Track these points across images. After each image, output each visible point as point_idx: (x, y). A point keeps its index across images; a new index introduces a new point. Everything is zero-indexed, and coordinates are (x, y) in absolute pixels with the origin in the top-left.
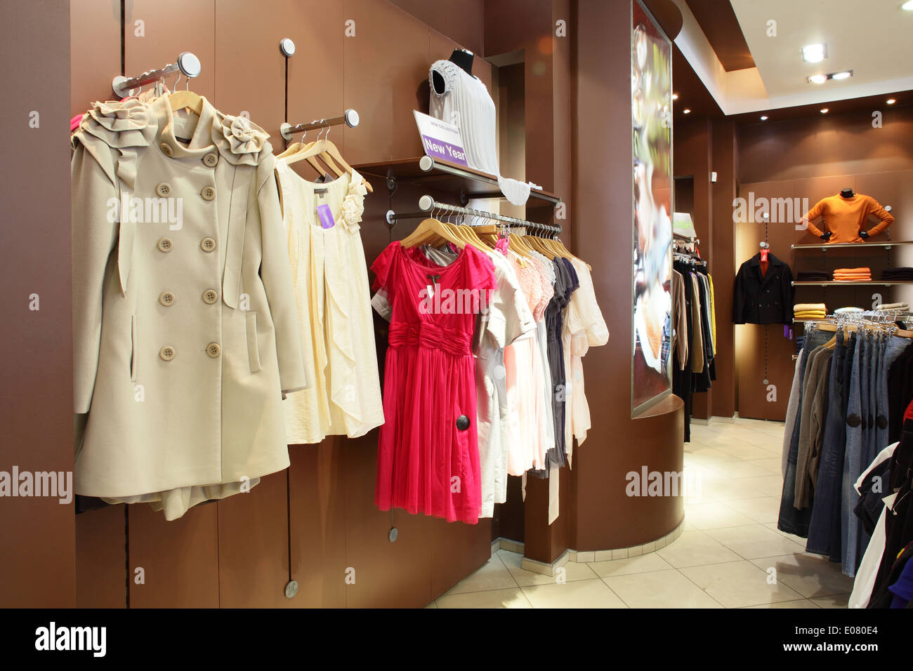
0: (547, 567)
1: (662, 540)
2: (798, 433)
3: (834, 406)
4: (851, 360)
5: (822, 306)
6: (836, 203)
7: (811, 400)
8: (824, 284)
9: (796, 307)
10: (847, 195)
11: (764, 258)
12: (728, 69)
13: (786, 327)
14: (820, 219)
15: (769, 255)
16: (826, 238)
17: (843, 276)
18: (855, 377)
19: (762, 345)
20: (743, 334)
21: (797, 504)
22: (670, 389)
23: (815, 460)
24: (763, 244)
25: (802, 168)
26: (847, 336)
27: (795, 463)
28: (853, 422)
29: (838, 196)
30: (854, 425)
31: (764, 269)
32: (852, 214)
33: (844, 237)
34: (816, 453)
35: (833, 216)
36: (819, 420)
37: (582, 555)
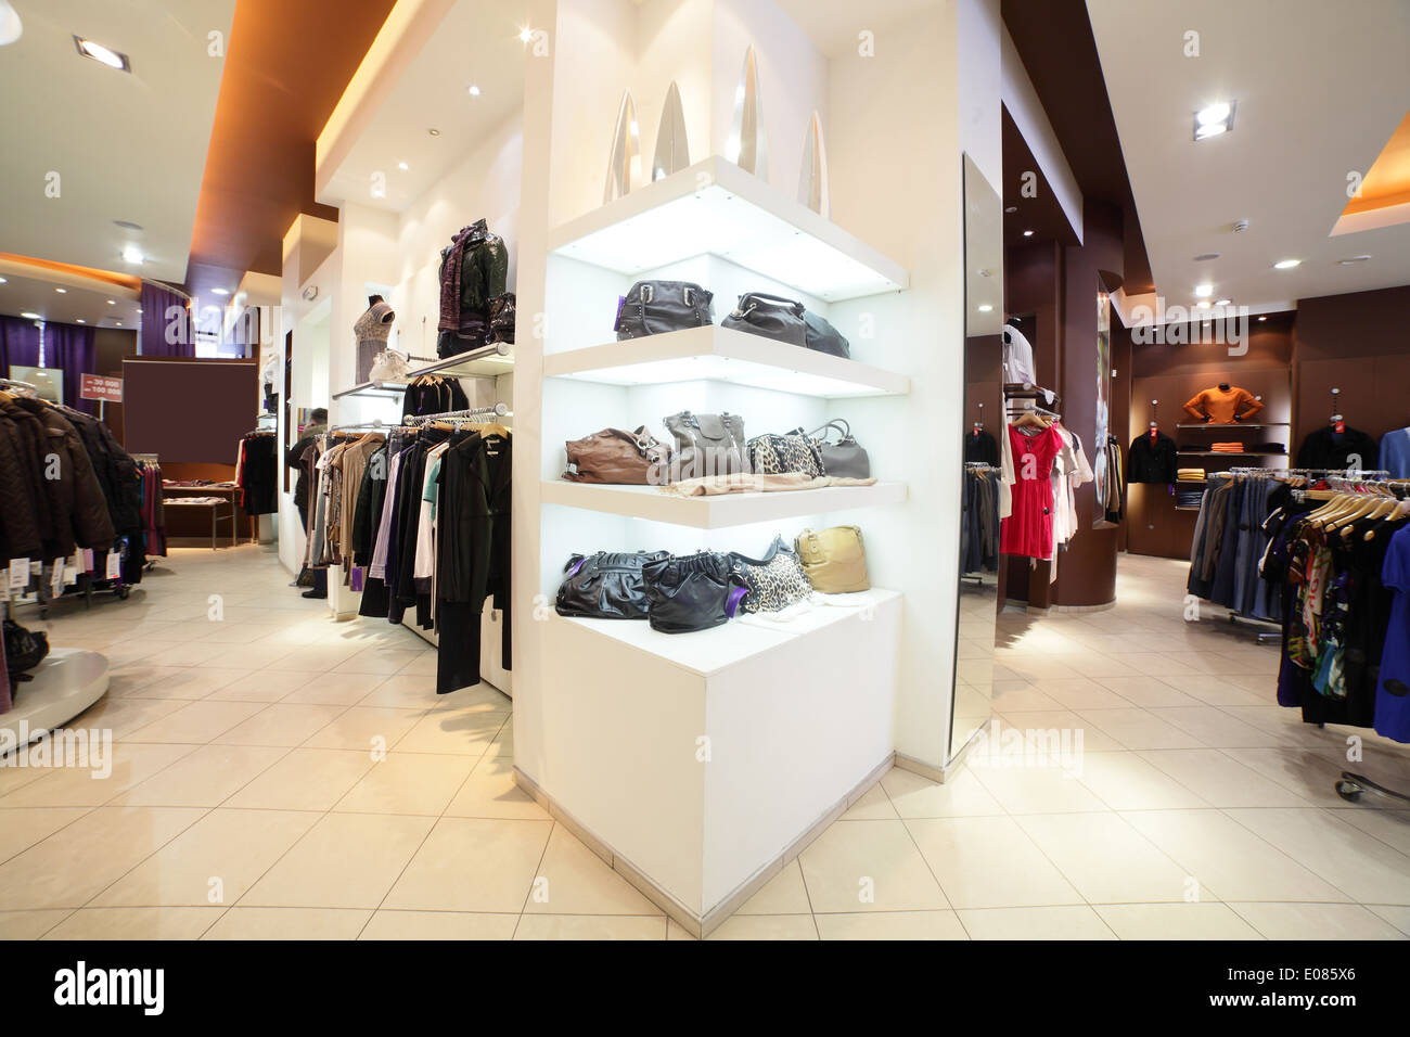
0: (1044, 611)
1: (1106, 605)
2: (1205, 541)
3: (1231, 519)
4: (1243, 493)
5: (1202, 470)
6: (1215, 394)
7: (1215, 517)
8: (1202, 454)
9: (1180, 471)
10: (1224, 388)
11: (1154, 434)
12: (1127, 295)
13: (1171, 486)
14: (1201, 406)
15: (1158, 432)
16: (1206, 420)
17: (1218, 448)
18: (1246, 502)
19: (1148, 499)
20: (1133, 490)
21: (1204, 578)
22: (1104, 518)
23: (1217, 552)
24: (1153, 424)
25: (1186, 367)
26: (1240, 480)
27: (1202, 555)
28: (1244, 528)
29: (1217, 388)
30: (1244, 529)
31: (1153, 442)
32: (1228, 403)
33: (1221, 419)
34: (1218, 547)
35: (1212, 403)
36: (1221, 529)
37: (1061, 608)
